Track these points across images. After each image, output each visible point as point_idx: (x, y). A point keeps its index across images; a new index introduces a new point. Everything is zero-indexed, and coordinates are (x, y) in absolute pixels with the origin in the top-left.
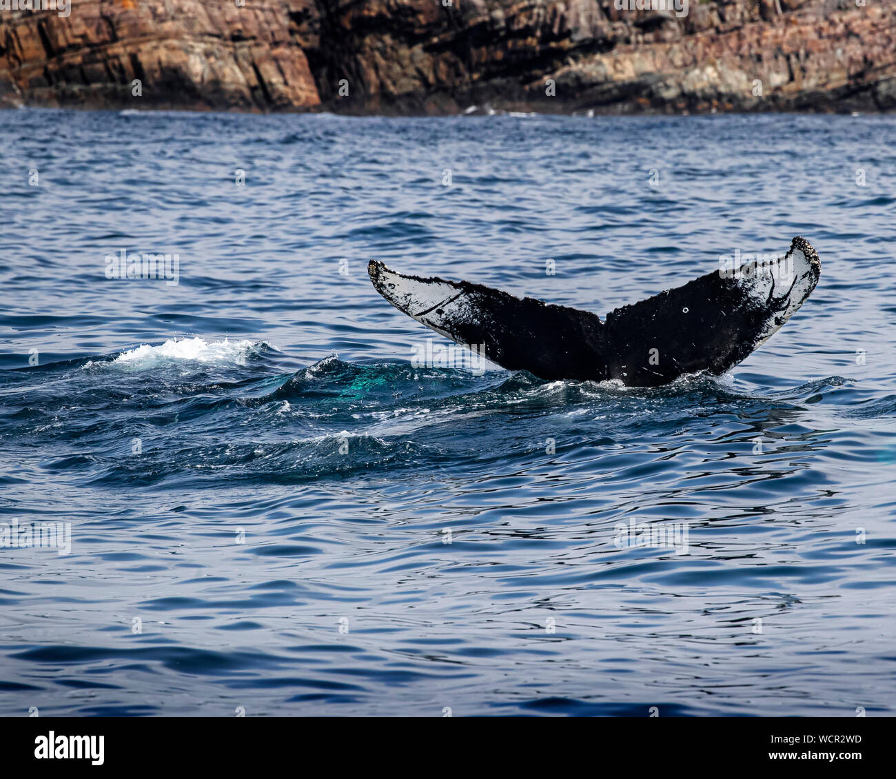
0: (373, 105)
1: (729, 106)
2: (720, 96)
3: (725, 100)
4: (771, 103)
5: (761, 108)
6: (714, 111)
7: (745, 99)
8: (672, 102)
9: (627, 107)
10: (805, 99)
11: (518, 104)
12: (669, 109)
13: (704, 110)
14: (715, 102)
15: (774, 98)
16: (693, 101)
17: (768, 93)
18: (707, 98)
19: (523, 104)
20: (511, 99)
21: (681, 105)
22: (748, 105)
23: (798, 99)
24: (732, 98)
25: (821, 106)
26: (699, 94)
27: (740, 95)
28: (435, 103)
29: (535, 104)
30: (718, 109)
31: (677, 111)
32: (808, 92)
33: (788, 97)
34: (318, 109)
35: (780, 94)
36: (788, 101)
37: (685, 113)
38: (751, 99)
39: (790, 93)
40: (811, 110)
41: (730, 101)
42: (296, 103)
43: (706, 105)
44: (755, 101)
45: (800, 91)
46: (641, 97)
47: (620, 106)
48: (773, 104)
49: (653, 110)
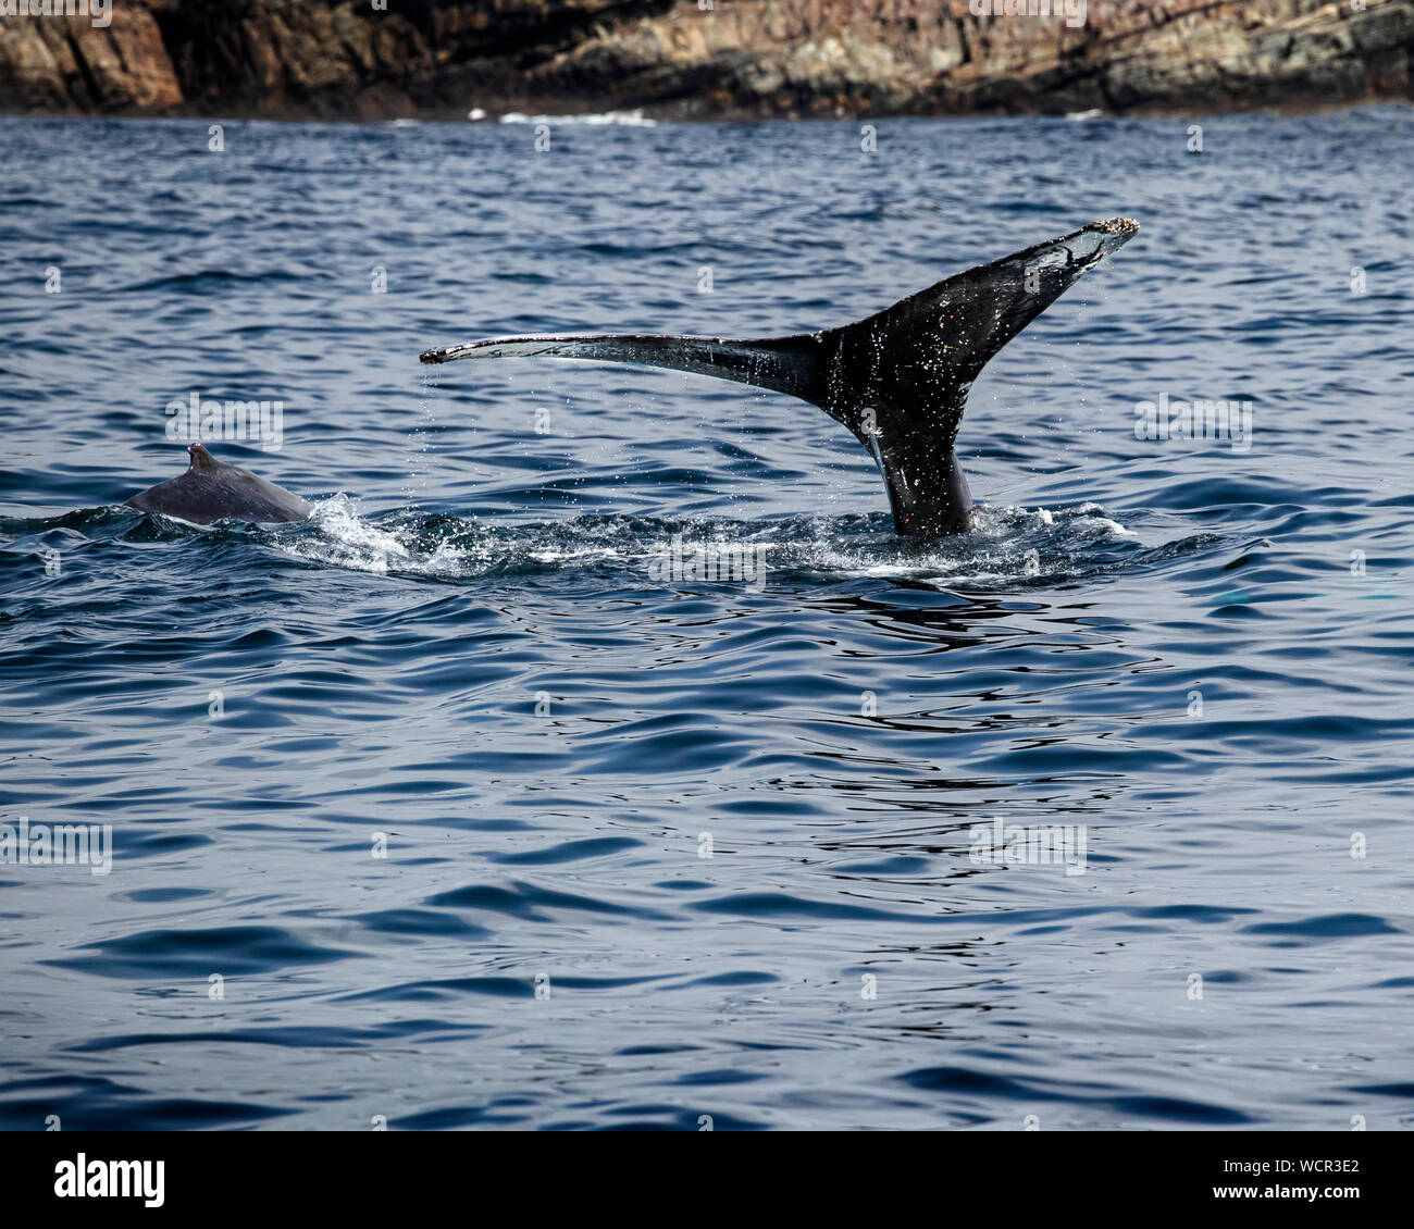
0: (272, 103)
1: (865, 104)
2: (849, 87)
3: (857, 93)
4: (933, 99)
5: (918, 107)
6: (840, 111)
7: (890, 92)
8: (770, 97)
9: (695, 106)
10: (990, 91)
11: (513, 102)
12: (766, 110)
13: (823, 109)
14: (841, 98)
15: (938, 90)
16: (805, 96)
17: (928, 81)
18: (828, 91)
19: (523, 102)
20: (503, 94)
21: (786, 103)
22: (895, 101)
23: (979, 92)
24: (869, 90)
25: (1018, 103)
26: (815, 85)
27: (882, 86)
28: (376, 100)
29: (542, 103)
30: (847, 109)
31: (780, 113)
32: (994, 79)
33: (961, 88)
34: (180, 110)
35: (948, 83)
36: (961, 95)
37: (793, 115)
38: (899, 93)
39: (966, 82)
40: (1001, 110)
41: (866, 95)
42: (142, 102)
43: (826, 102)
44: (907, 94)
45: (981, 79)
46: (718, 88)
47: (684, 105)
48: (937, 101)
49: (738, 112)
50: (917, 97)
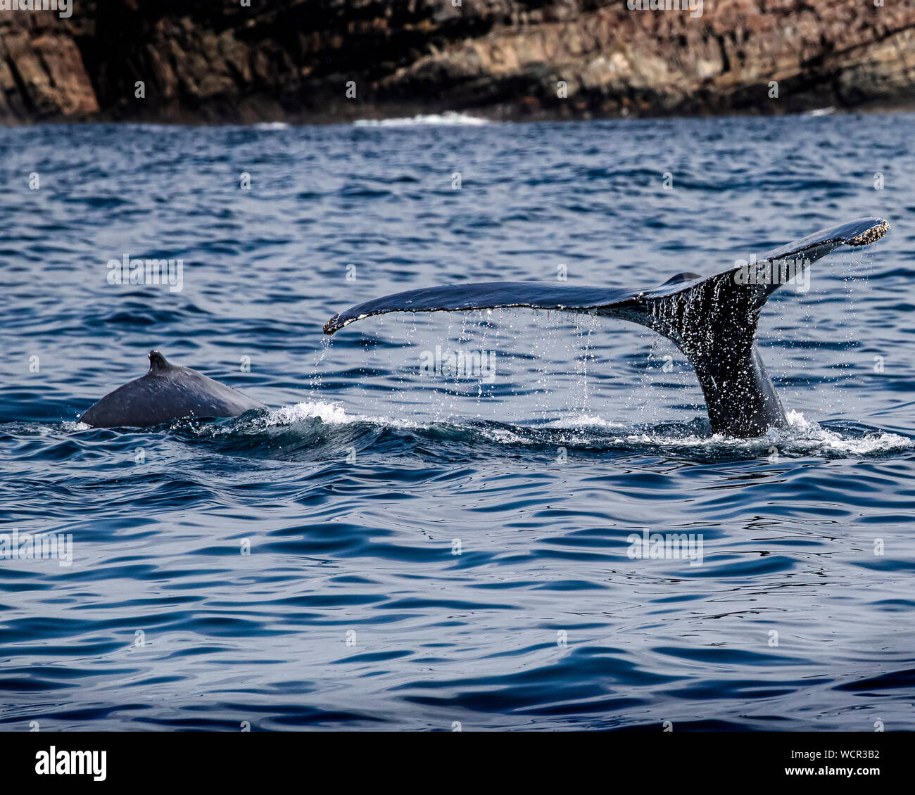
0: (170, 111)
1: (645, 106)
2: (631, 92)
3: (638, 97)
4: (700, 101)
5: (687, 107)
6: (625, 112)
7: (665, 95)
8: (568, 101)
9: (509, 109)
10: (744, 94)
11: (364, 108)
12: (566, 112)
13: (611, 110)
14: (626, 101)
15: (703, 93)
16: (597, 100)
17: (695, 87)
18: (615, 95)
19: (371, 107)
21: (581, 105)
22: (669, 103)
23: (736, 95)
24: (648, 94)
26: (605, 90)
27: (659, 91)
28: (254, 107)
30: (631, 110)
31: (577, 115)
32: (748, 84)
33: (722, 92)
34: (97, 117)
35: (712, 88)
36: (722, 98)
37: (587, 115)
38: (672, 96)
39: (725, 87)
40: (754, 109)
41: (646, 98)
42: (67, 111)
43: (613, 104)
44: (679, 97)
45: (738, 84)
46: (527, 94)
47: (499, 108)
48: (703, 101)
49: (543, 113)
50: (686, 99)
